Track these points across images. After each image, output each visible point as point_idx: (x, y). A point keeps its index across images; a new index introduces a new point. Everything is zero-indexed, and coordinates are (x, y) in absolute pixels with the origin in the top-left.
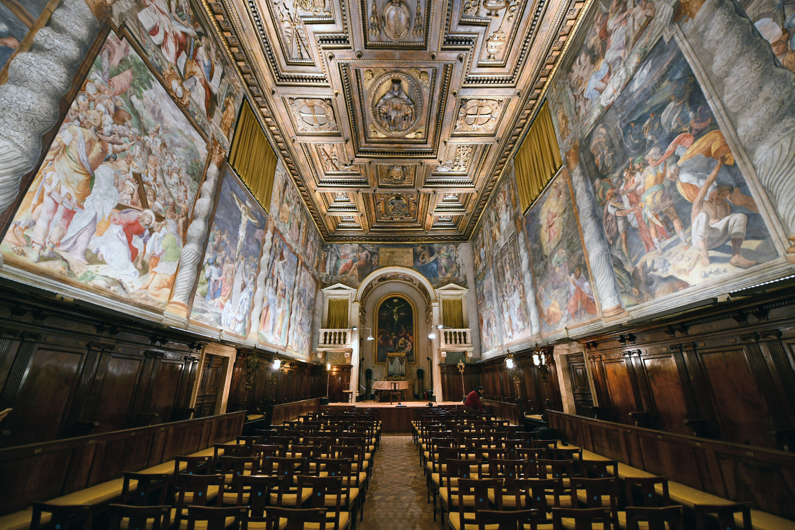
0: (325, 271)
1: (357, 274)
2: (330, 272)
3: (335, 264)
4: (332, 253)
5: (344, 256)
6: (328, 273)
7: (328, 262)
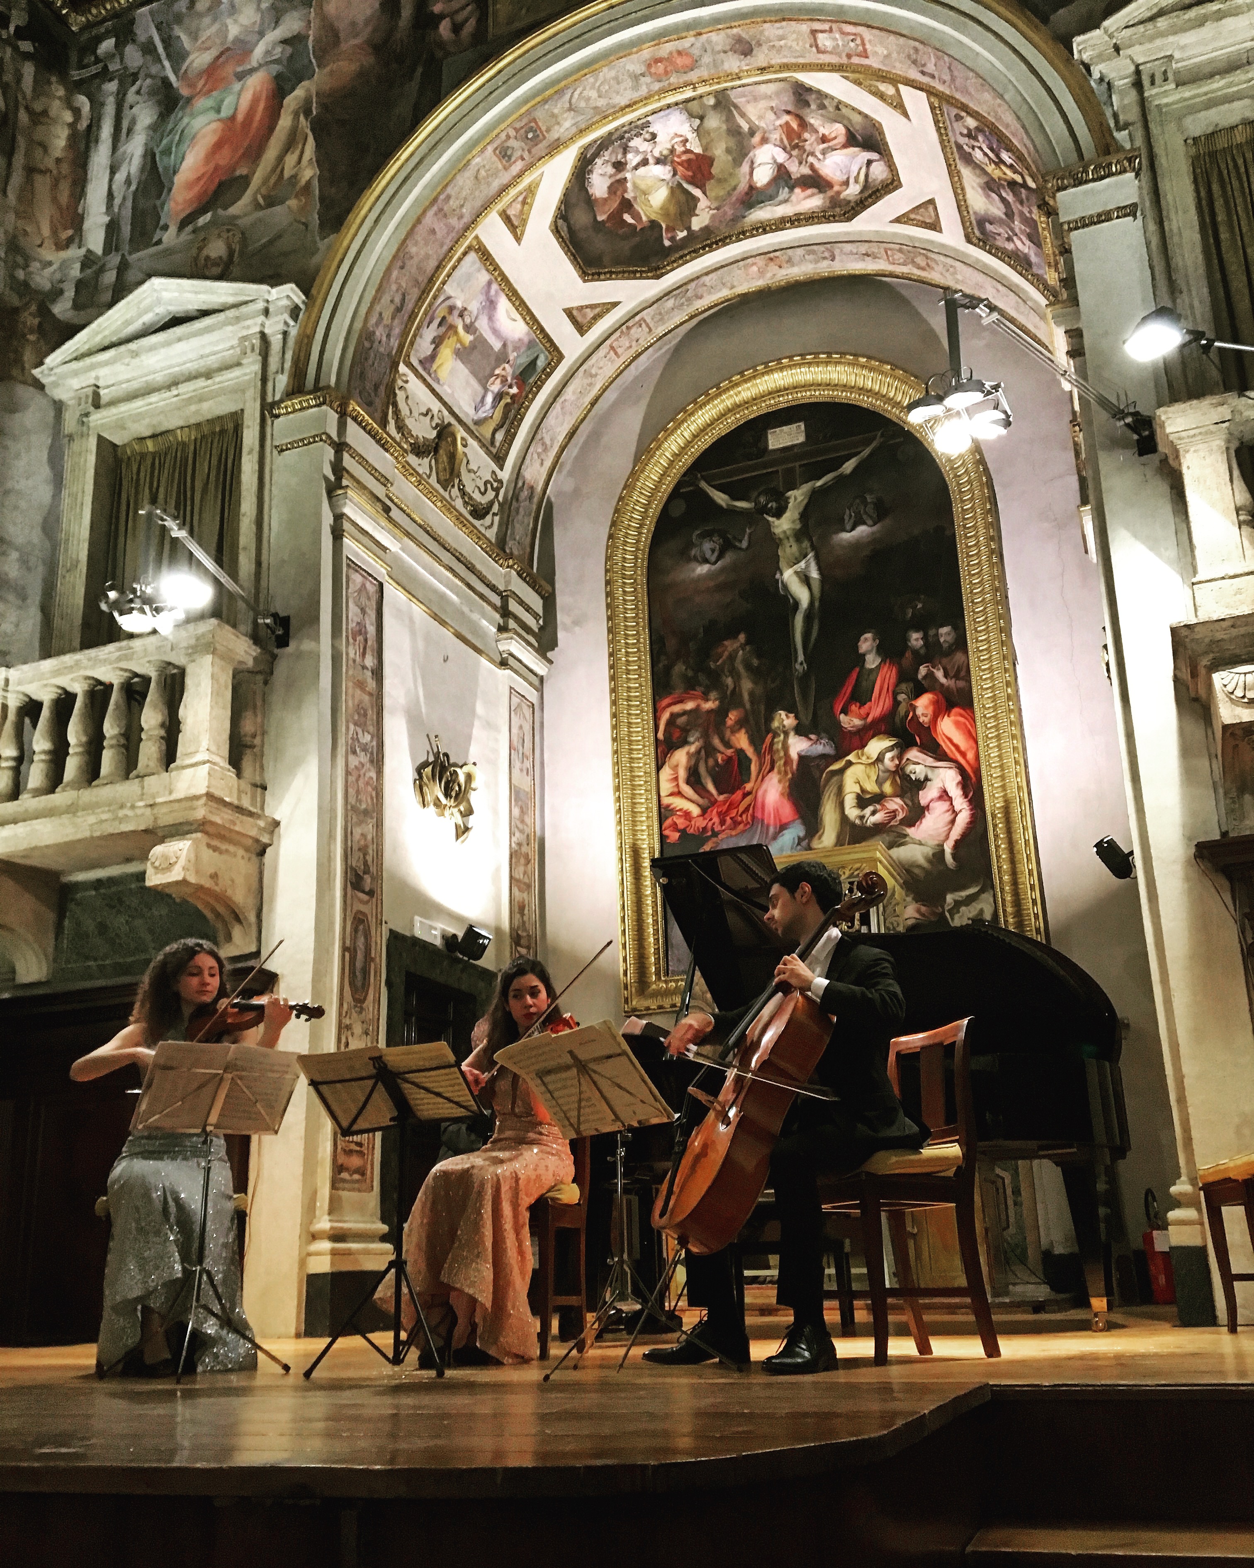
0: (78, 235)
1: (309, 173)
2: (112, 228)
3: (150, 156)
4: (129, 78)
5: (211, 71)
6: (95, 240)
7: (100, 157)
